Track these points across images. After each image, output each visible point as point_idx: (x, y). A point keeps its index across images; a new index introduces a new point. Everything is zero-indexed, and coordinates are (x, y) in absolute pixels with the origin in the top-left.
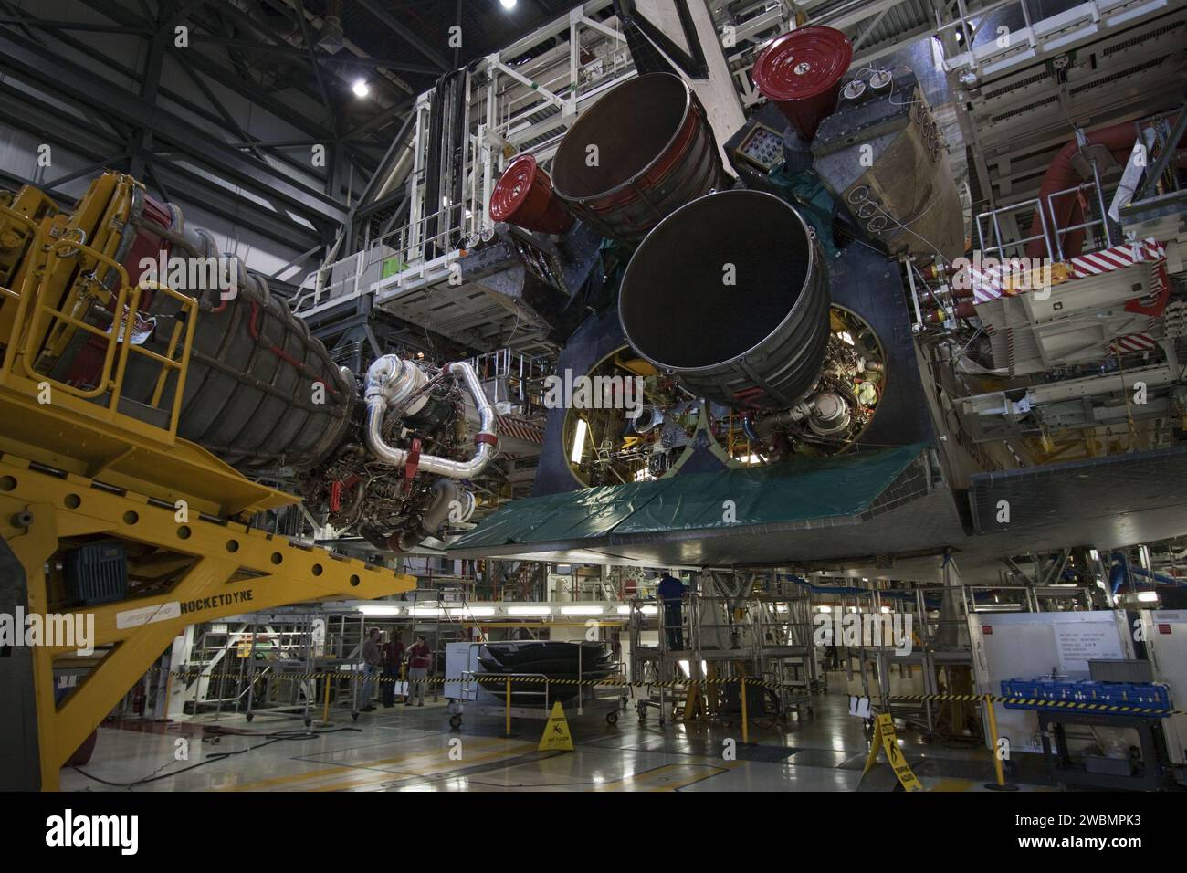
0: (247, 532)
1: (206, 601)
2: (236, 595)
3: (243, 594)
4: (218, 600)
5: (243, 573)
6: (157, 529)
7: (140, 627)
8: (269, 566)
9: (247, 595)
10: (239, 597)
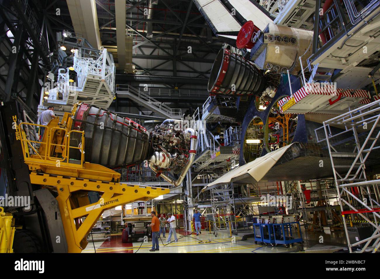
0: (115, 184)
1: (107, 203)
2: (114, 201)
3: (116, 200)
4: (110, 202)
5: (115, 195)
6: (92, 187)
7: (91, 211)
8: (122, 192)
9: (117, 200)
10: (115, 201)
